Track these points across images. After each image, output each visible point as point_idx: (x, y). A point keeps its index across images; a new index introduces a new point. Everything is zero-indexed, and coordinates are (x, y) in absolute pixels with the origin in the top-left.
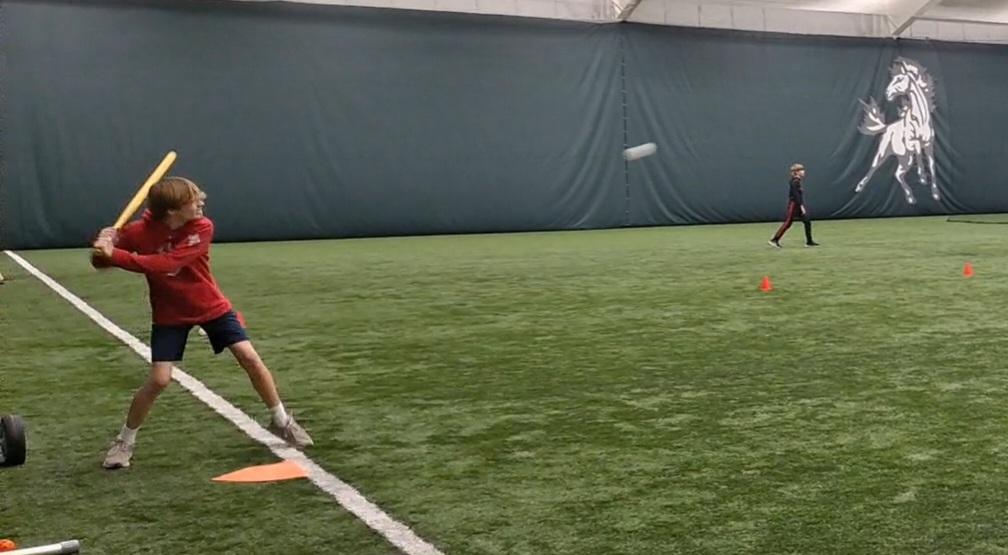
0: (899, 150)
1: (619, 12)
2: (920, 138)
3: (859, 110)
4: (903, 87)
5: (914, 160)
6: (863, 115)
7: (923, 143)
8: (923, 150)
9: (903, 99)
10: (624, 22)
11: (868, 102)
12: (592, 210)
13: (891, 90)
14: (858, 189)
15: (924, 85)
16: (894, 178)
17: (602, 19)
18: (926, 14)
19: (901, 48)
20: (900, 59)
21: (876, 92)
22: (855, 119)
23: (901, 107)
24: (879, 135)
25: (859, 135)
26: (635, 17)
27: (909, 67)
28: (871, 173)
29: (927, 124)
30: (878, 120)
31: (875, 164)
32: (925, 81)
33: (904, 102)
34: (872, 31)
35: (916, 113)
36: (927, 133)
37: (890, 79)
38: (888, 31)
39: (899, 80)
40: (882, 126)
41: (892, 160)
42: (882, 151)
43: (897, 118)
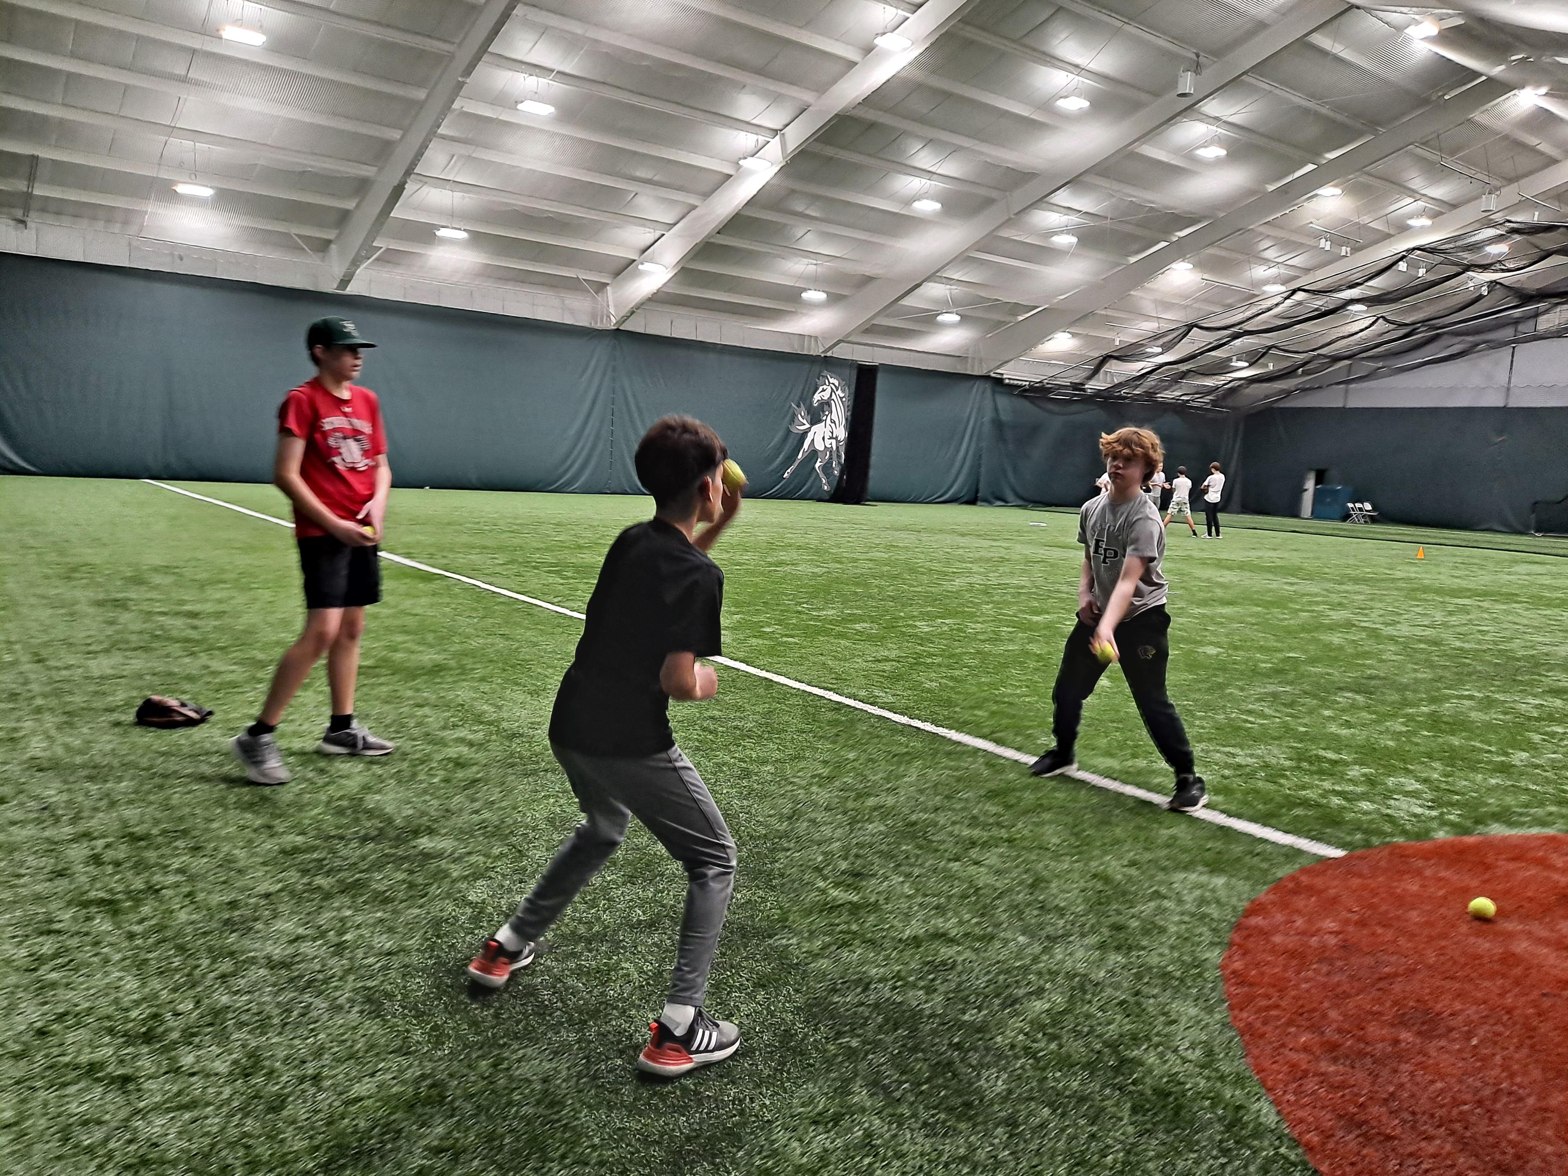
0: (819, 446)
1: (614, 321)
2: (836, 438)
3: (791, 411)
4: (826, 395)
5: (831, 455)
6: (794, 416)
7: (838, 442)
8: (837, 448)
9: (826, 405)
10: (618, 329)
11: (799, 406)
12: (583, 479)
13: (817, 397)
14: (786, 475)
15: (842, 395)
16: (814, 468)
17: (599, 326)
18: (852, 339)
19: (828, 363)
20: (825, 373)
21: (805, 399)
22: (788, 419)
23: (823, 412)
24: (805, 433)
25: (789, 432)
26: (626, 327)
27: (832, 380)
28: (796, 464)
29: (842, 427)
30: (805, 422)
31: (800, 456)
32: (843, 391)
33: (826, 407)
34: (803, 348)
35: (834, 416)
36: (842, 433)
37: (817, 389)
38: (817, 350)
39: (823, 390)
40: (808, 426)
41: (814, 454)
42: (806, 446)
43: (819, 421)
